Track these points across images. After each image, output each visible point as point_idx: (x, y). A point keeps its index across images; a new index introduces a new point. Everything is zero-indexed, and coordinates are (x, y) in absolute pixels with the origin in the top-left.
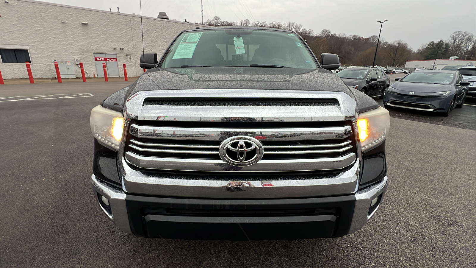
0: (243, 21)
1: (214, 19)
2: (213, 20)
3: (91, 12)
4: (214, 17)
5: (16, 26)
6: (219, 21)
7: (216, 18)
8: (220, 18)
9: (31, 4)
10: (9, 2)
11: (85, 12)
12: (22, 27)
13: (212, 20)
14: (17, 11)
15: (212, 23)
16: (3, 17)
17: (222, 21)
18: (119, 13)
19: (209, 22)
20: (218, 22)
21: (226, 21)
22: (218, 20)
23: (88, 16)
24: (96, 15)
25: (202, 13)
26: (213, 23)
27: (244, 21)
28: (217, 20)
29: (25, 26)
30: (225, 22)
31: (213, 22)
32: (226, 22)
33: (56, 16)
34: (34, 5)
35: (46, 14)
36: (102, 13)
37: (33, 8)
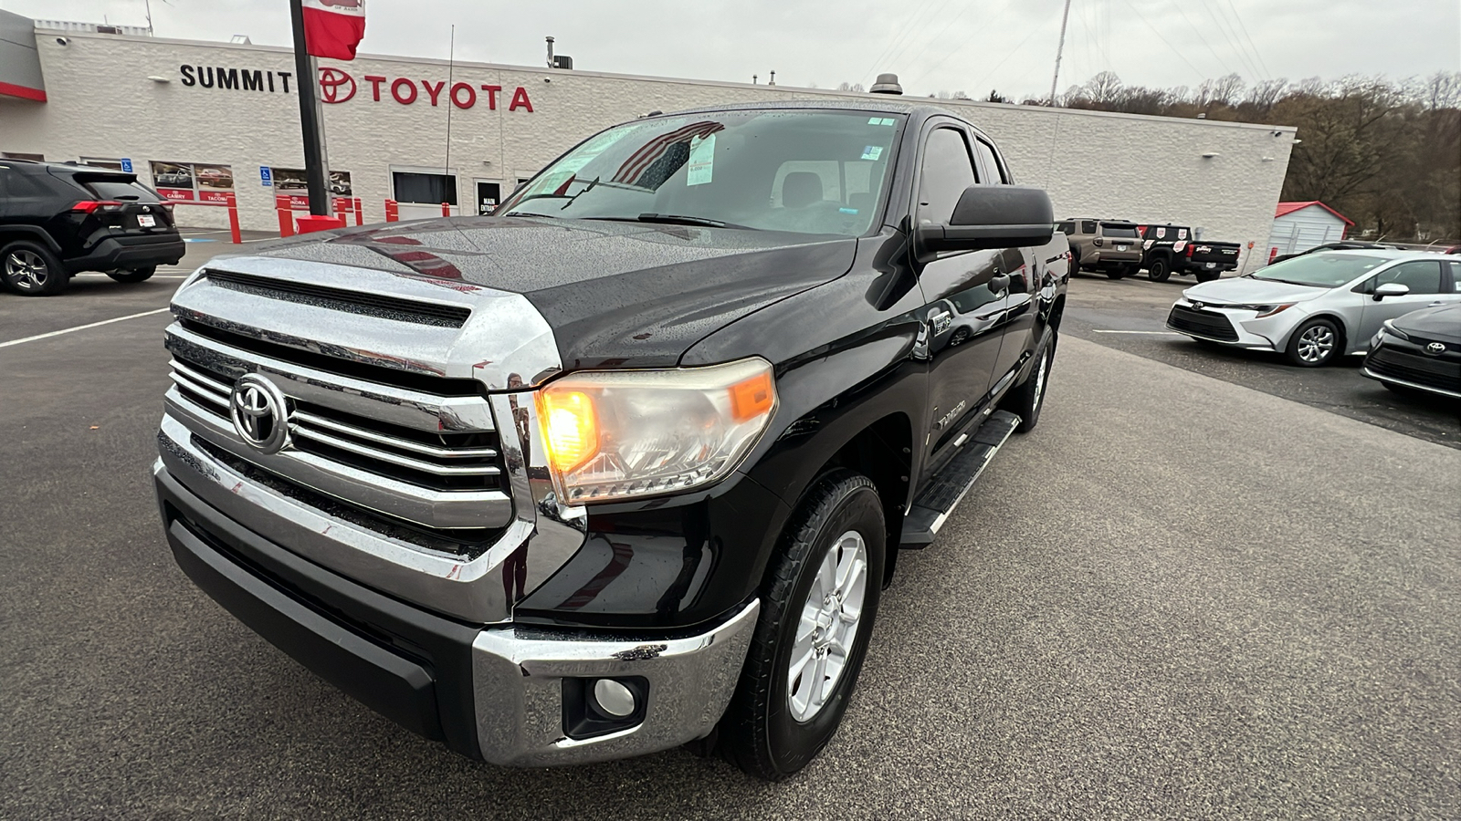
0: (1216, 80)
1: (1095, 82)
2: (1090, 85)
3: (702, 88)
4: (1097, 77)
5: (554, 132)
6: (1110, 87)
7: (1101, 77)
8: (1117, 78)
9: (588, 80)
10: (551, 80)
11: (689, 91)
12: (564, 132)
13: (1085, 84)
14: (562, 98)
15: (1084, 95)
16: (537, 111)
17: (1125, 88)
18: (772, 87)
19: (1075, 94)
20: (1107, 92)
21: (1139, 87)
22: (1108, 85)
23: (694, 98)
24: (712, 96)
25: (1058, 66)
26: (1087, 97)
27: (1220, 81)
28: (1105, 85)
29: (569, 129)
30: (1135, 89)
31: (1087, 93)
32: (1140, 90)
33: (630, 103)
34: (593, 83)
35: (612, 101)
36: (726, 90)
37: (590, 89)
